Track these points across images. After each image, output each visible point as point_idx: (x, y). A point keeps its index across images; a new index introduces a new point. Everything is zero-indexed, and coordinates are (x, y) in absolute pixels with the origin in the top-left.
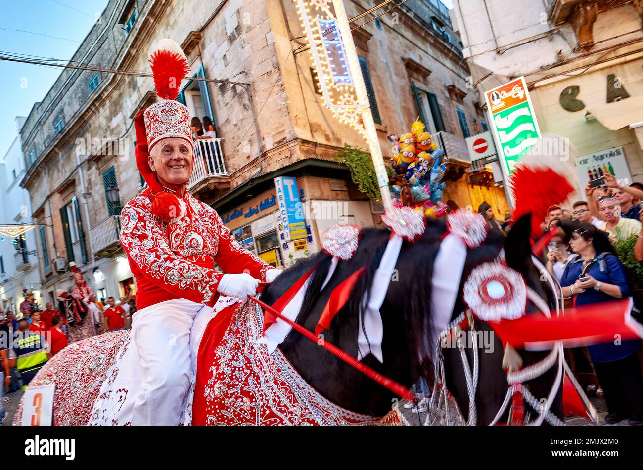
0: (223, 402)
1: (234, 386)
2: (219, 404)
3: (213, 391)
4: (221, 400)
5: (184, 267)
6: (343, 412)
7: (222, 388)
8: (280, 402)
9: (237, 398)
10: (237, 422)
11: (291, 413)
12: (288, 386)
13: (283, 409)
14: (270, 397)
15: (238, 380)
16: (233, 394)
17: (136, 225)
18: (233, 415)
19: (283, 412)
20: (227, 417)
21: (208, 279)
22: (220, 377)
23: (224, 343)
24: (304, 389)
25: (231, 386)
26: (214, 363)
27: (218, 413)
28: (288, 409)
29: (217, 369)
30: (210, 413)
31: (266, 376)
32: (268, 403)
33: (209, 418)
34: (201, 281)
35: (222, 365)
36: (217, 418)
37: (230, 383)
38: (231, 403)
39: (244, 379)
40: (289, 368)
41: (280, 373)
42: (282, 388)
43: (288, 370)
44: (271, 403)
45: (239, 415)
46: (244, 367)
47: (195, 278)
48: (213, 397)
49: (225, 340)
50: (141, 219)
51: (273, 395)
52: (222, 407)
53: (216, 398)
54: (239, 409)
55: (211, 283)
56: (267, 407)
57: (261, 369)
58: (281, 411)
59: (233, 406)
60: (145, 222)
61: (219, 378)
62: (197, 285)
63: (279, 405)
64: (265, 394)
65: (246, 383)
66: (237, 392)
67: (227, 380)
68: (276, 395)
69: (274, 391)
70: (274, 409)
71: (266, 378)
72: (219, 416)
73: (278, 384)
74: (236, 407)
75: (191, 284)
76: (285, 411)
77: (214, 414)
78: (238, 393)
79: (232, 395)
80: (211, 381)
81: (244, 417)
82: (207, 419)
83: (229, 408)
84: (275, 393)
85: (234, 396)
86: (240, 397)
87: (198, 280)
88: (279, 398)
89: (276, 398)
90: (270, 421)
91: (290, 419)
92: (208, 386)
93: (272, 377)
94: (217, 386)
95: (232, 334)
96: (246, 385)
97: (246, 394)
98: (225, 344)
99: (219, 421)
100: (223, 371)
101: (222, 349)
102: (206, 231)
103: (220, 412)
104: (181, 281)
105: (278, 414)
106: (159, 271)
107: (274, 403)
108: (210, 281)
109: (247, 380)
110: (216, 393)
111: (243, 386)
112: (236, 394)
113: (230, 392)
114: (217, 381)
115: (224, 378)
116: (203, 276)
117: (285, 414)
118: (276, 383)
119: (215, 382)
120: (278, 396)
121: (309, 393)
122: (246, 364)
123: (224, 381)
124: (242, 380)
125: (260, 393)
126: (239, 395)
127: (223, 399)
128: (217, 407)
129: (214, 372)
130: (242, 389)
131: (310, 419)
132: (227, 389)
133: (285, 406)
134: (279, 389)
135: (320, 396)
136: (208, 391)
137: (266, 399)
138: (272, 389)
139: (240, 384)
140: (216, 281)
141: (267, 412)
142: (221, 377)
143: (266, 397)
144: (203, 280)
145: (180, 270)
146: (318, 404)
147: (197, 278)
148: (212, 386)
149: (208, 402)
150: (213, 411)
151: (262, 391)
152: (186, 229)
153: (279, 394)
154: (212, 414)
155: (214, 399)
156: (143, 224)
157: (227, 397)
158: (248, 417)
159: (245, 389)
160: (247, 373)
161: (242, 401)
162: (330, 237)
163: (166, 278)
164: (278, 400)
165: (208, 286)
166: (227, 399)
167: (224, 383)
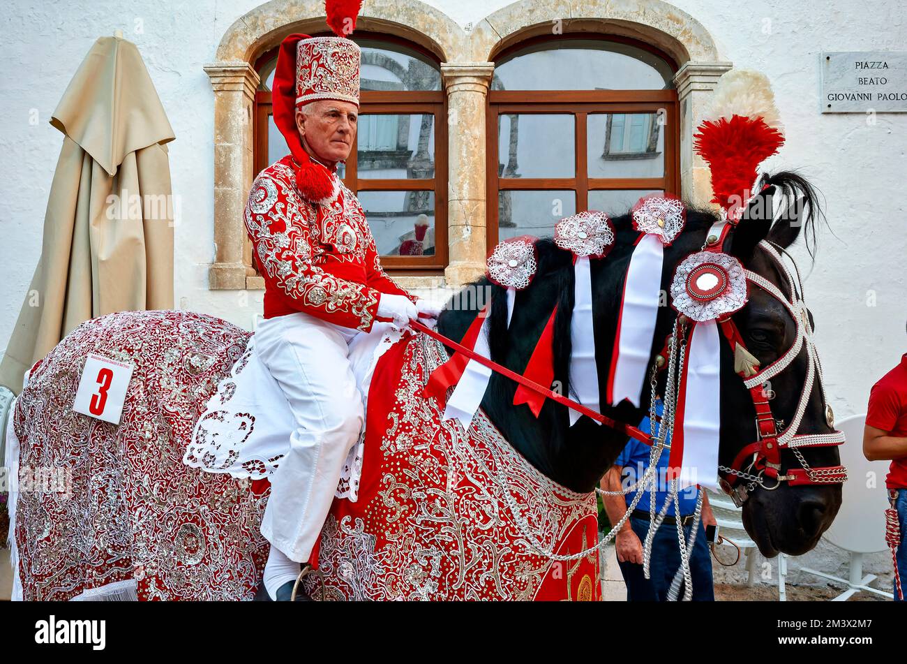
0: (406, 459)
1: (422, 442)
2: (402, 461)
3: (395, 444)
4: (404, 456)
5: (330, 283)
6: (554, 487)
7: (407, 442)
8: (477, 467)
9: (425, 457)
10: (421, 486)
11: (491, 482)
12: (488, 449)
13: (481, 477)
14: (464, 461)
15: (426, 435)
16: (421, 451)
17: (274, 206)
18: (418, 476)
19: (480, 480)
20: (410, 478)
21: (364, 299)
22: (405, 428)
23: (405, 384)
24: (507, 453)
25: (419, 441)
26: (395, 409)
27: (398, 472)
28: (486, 477)
29: (400, 418)
30: (387, 470)
31: (459, 435)
32: (462, 467)
33: (385, 477)
34: (355, 302)
35: (408, 413)
36: (397, 478)
37: (417, 437)
38: (417, 462)
39: (433, 436)
40: (489, 426)
41: (479, 432)
42: (480, 451)
43: (487, 428)
44: (466, 469)
45: (426, 477)
46: (432, 421)
47: (347, 298)
48: (394, 451)
49: (405, 381)
50: (282, 198)
51: (468, 458)
52: (405, 465)
53: (399, 453)
54: (427, 470)
55: (369, 304)
56: (460, 472)
57: (452, 425)
58: (477, 478)
59: (419, 466)
60: (286, 203)
61: (403, 429)
62: (350, 306)
63: (476, 471)
64: (458, 457)
65: (436, 440)
66: (426, 449)
67: (414, 433)
68: (472, 458)
69: (469, 454)
70: (469, 476)
71: (459, 437)
72: (399, 476)
73: (475, 446)
74: (422, 468)
75: (343, 307)
76: (483, 480)
77: (393, 473)
78: (427, 452)
79: (419, 452)
80: (391, 432)
81: (432, 482)
82: (383, 477)
83: (415, 467)
84: (470, 456)
85: (421, 454)
86: (429, 456)
87: (351, 300)
88: (476, 462)
89: (472, 462)
90: (464, 490)
91: (488, 490)
92: (386, 437)
93: (467, 436)
94: (400, 438)
95: (412, 374)
96: (436, 443)
97: (436, 454)
98: (406, 387)
99: (398, 482)
100: (408, 422)
101: (404, 391)
102: (357, 225)
103: (401, 471)
104: (328, 302)
105: (473, 482)
106: (297, 288)
107: (469, 469)
108: (367, 301)
109: (436, 437)
110: (399, 447)
111: (433, 444)
112: (424, 451)
113: (417, 448)
114: (401, 432)
115: (410, 430)
116: (356, 294)
117: (483, 483)
118: (472, 443)
119: (397, 434)
120: (474, 460)
121: (514, 459)
122: (433, 418)
123: (410, 433)
124: (431, 437)
125: (452, 456)
126: (428, 454)
127: (408, 456)
128: (398, 464)
129: (396, 421)
130: (432, 447)
131: (514, 492)
132: (413, 444)
133: (483, 473)
134: (476, 452)
135: (527, 464)
136: (386, 444)
137: (459, 463)
138: (467, 451)
139: (429, 440)
140: (375, 301)
141: (460, 480)
142: (407, 428)
143: (460, 459)
144: (358, 300)
145: (326, 287)
146: (525, 474)
147: (350, 298)
148: (393, 438)
149: (386, 457)
150: (392, 469)
151: (454, 453)
152: (338, 218)
153: (475, 458)
154: (391, 472)
155: (395, 454)
156: (283, 207)
157: (412, 453)
158: (437, 482)
159: (436, 447)
160: (436, 428)
161: (431, 462)
162: (497, 260)
163: (307, 299)
164: (474, 465)
165: (365, 307)
166: (413, 456)
167: (410, 436)
